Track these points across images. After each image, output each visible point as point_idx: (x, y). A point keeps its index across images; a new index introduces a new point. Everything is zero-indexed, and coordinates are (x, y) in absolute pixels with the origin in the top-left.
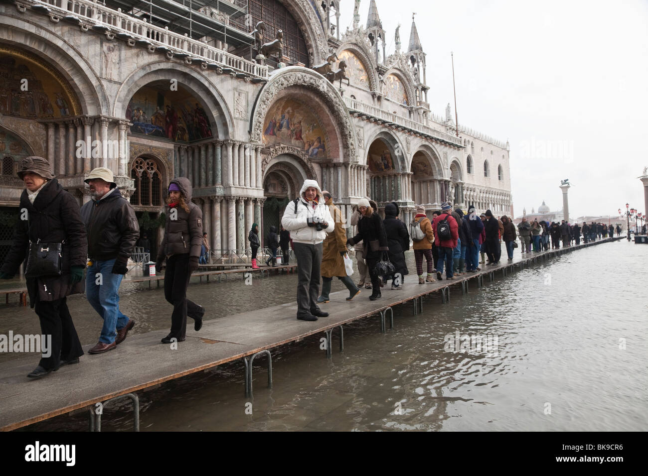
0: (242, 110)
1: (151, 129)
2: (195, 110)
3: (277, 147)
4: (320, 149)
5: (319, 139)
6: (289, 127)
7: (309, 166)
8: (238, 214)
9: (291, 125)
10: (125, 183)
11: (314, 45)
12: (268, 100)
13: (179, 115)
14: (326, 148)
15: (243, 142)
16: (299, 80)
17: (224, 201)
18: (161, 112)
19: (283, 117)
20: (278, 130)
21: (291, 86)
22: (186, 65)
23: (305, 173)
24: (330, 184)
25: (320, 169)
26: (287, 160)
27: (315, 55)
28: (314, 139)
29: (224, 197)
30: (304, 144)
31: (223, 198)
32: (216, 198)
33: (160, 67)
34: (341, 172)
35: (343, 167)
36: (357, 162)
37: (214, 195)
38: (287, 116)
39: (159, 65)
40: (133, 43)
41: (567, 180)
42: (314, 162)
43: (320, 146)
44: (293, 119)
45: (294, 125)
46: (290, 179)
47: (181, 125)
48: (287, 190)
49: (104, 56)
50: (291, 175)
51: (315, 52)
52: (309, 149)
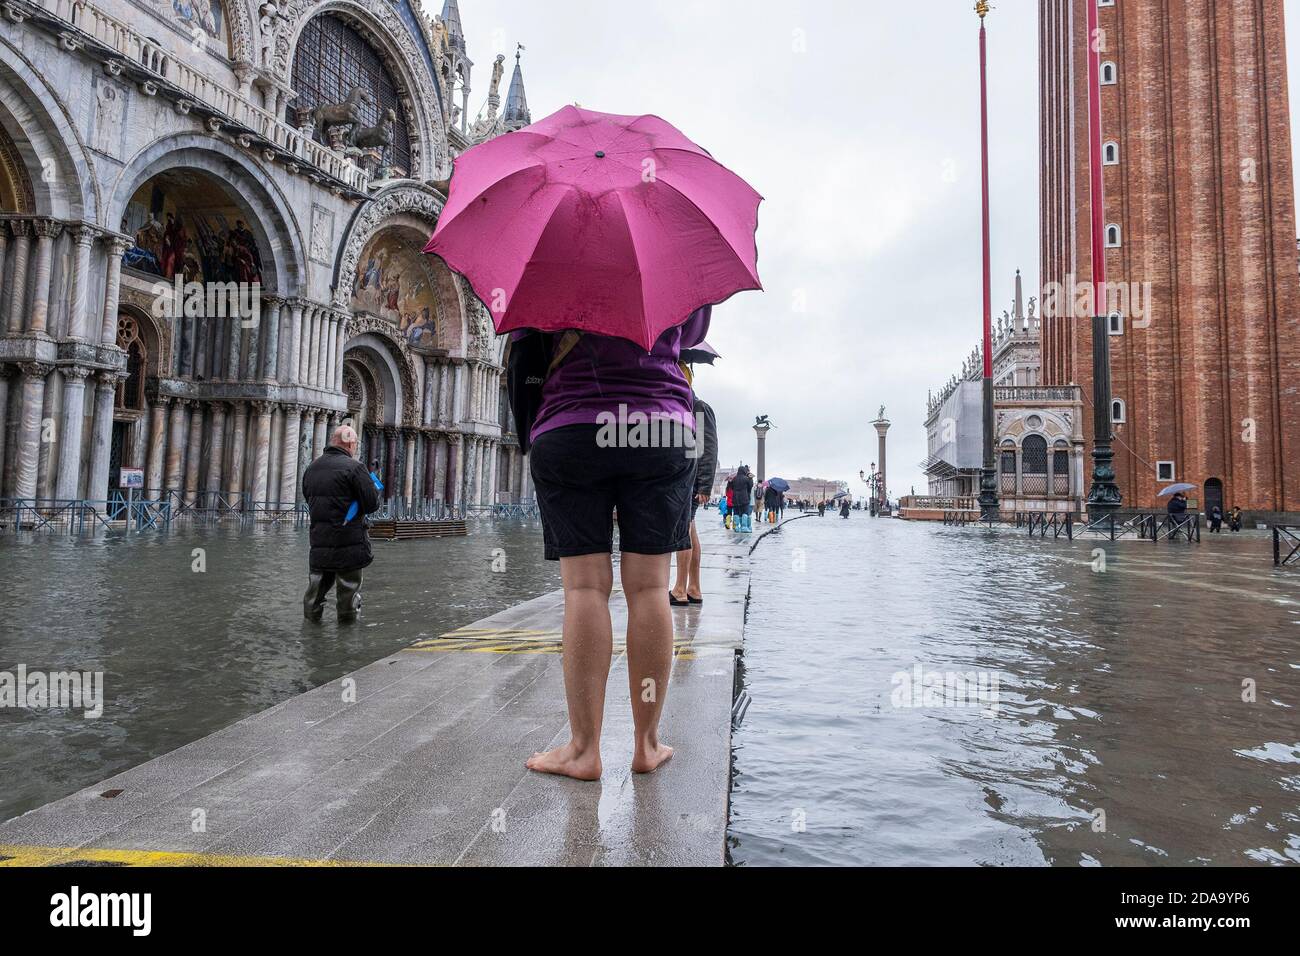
0: (323, 245)
1: (136, 256)
2: (231, 232)
3: (359, 319)
4: (426, 331)
5: (426, 313)
6: (378, 285)
7: (408, 359)
8: (302, 438)
9: (383, 280)
10: (117, 361)
11: (423, 138)
12: (365, 232)
13: (190, 235)
14: (437, 329)
15: (321, 306)
16: (415, 203)
17: (278, 412)
18: (157, 225)
19: (371, 265)
20: (362, 288)
21: (401, 213)
22: (238, 148)
23: (397, 372)
24: (439, 395)
25: (423, 366)
26: (372, 343)
27: (424, 156)
28: (418, 311)
29: (280, 404)
30: (400, 316)
31: (277, 406)
32: (267, 404)
33: (192, 144)
34: (461, 373)
35: (465, 367)
36: (490, 360)
37: (263, 397)
38: (378, 262)
39: (192, 139)
40: (152, 90)
41: (766, 416)
42: (416, 353)
43: (427, 324)
44: (387, 270)
45: (387, 281)
46: (368, 379)
47: (191, 255)
48: (361, 399)
49: (97, 104)
50: (373, 372)
51: (424, 151)
52: (407, 329)
